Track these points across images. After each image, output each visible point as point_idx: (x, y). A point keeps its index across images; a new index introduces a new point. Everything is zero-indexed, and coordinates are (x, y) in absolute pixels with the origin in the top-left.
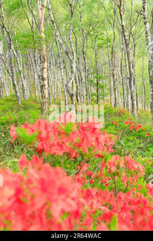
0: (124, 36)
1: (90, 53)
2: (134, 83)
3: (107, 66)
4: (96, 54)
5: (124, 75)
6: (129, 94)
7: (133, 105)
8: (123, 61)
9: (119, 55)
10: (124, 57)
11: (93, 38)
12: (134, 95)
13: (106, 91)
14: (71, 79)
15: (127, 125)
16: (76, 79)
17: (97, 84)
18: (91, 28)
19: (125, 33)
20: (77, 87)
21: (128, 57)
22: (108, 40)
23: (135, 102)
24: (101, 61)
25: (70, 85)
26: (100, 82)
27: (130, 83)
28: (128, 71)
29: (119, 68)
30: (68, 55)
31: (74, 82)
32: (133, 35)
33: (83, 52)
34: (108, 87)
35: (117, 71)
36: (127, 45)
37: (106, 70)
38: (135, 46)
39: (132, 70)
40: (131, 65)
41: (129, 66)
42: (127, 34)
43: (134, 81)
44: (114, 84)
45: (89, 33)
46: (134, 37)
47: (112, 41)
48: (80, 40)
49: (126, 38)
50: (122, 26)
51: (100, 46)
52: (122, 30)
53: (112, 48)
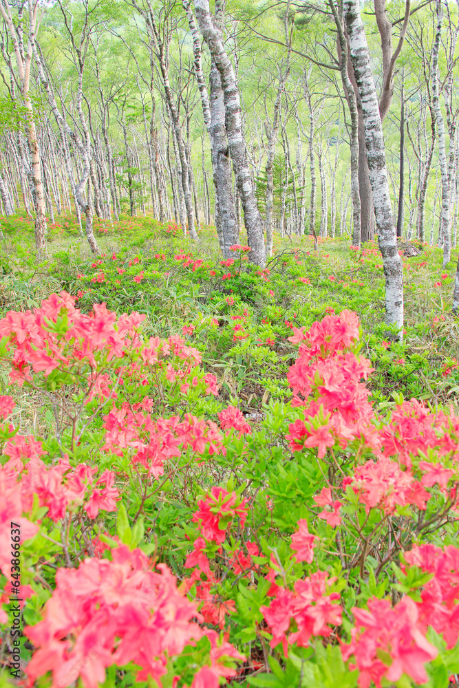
0: (171, 106)
1: (116, 131)
2: (190, 181)
3: (145, 151)
4: (125, 133)
5: (173, 167)
6: (184, 200)
7: (189, 217)
8: (171, 144)
9: (163, 133)
10: (171, 140)
11: (118, 105)
12: (191, 201)
13: (146, 194)
14: (83, 181)
15: (180, 261)
16: (93, 178)
17: (130, 183)
18: (114, 88)
19: (171, 100)
20: (95, 190)
21: (178, 140)
22: (145, 110)
23: (193, 213)
24: (133, 143)
25: (83, 189)
26: (135, 180)
27: (183, 181)
28: (179, 161)
29: (165, 155)
30: (75, 140)
31: (91, 181)
32: (184, 103)
33: (103, 130)
34: (148, 186)
35: (162, 160)
36: (175, 120)
37: (144, 158)
38: (188, 120)
39: (185, 161)
40: (184, 153)
41: (180, 154)
42: (174, 99)
43: (190, 177)
44: (157, 183)
45: (111, 98)
46: (186, 105)
47: (151, 111)
48: (96, 108)
49: (174, 108)
50: (166, 88)
51: (131, 119)
52: (165, 95)
53: (152, 123)
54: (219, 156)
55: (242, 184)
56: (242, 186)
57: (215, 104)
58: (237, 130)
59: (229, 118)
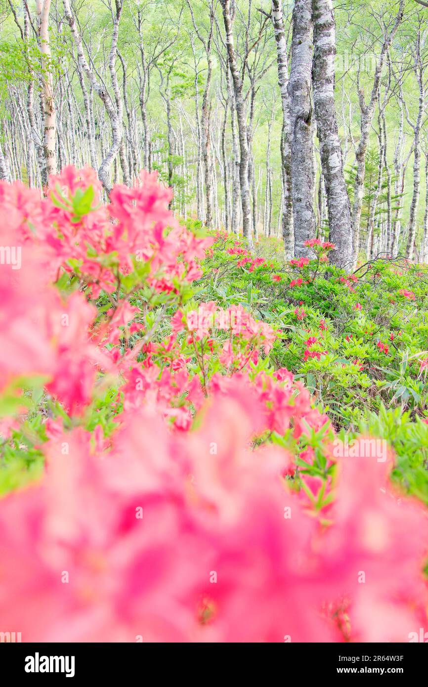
0: (232, 70)
1: (156, 106)
2: (249, 177)
3: (193, 138)
4: (169, 109)
5: (228, 160)
6: (239, 199)
7: (245, 221)
8: (228, 127)
9: (219, 113)
10: (229, 121)
11: (163, 71)
12: (249, 200)
13: (188, 192)
14: (110, 155)
16: (122, 161)
17: (170, 175)
18: (159, 48)
19: (234, 63)
20: (125, 178)
21: (239, 117)
22: (197, 80)
23: (250, 216)
24: (178, 125)
25: (109, 168)
26: (177, 172)
27: (241, 173)
28: (238, 147)
29: (219, 145)
30: (104, 100)
31: (119, 164)
32: (250, 71)
33: (141, 101)
34: (193, 184)
35: (214, 150)
36: (238, 90)
37: (189, 147)
38: (253, 95)
39: (245, 145)
40: (244, 136)
41: (241, 136)
42: (238, 65)
43: (249, 172)
44: (207, 176)
45: (154, 61)
46: (252, 74)
47: (205, 82)
48: (133, 74)
49: (236, 74)
50: (229, 46)
51: (178, 93)
52: (226, 57)
53: (205, 96)
54: (296, 123)
55: (328, 157)
56: (327, 159)
57: (297, 51)
58: (328, 81)
59: (317, 62)
